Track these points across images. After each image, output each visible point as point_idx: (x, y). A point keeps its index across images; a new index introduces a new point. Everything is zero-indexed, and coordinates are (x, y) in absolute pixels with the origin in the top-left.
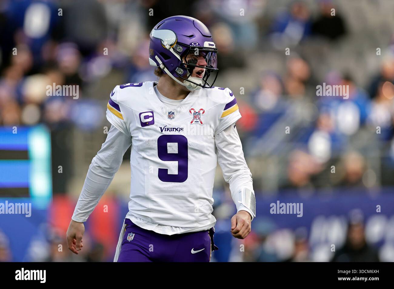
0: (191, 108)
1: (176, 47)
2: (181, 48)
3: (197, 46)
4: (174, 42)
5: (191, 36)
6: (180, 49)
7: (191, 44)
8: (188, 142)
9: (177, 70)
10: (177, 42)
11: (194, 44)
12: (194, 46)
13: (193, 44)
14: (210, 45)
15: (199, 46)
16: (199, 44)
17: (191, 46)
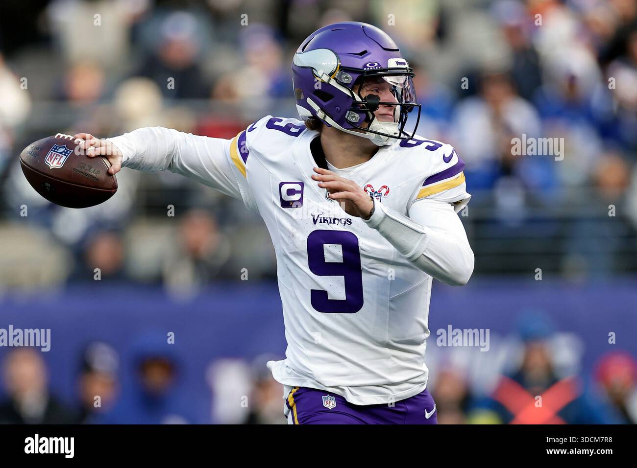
0: (367, 184)
1: (340, 76)
2: (349, 76)
3: (377, 68)
4: (335, 69)
5: (364, 53)
6: (349, 78)
7: (365, 66)
8: (360, 245)
9: (348, 116)
10: (340, 66)
11: (370, 65)
12: (371, 68)
13: (368, 65)
14: (398, 63)
15: (379, 67)
16: (379, 65)
17: (365, 69)
